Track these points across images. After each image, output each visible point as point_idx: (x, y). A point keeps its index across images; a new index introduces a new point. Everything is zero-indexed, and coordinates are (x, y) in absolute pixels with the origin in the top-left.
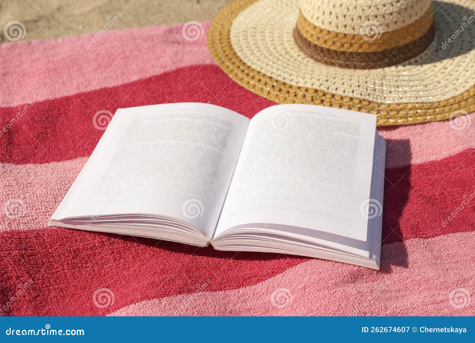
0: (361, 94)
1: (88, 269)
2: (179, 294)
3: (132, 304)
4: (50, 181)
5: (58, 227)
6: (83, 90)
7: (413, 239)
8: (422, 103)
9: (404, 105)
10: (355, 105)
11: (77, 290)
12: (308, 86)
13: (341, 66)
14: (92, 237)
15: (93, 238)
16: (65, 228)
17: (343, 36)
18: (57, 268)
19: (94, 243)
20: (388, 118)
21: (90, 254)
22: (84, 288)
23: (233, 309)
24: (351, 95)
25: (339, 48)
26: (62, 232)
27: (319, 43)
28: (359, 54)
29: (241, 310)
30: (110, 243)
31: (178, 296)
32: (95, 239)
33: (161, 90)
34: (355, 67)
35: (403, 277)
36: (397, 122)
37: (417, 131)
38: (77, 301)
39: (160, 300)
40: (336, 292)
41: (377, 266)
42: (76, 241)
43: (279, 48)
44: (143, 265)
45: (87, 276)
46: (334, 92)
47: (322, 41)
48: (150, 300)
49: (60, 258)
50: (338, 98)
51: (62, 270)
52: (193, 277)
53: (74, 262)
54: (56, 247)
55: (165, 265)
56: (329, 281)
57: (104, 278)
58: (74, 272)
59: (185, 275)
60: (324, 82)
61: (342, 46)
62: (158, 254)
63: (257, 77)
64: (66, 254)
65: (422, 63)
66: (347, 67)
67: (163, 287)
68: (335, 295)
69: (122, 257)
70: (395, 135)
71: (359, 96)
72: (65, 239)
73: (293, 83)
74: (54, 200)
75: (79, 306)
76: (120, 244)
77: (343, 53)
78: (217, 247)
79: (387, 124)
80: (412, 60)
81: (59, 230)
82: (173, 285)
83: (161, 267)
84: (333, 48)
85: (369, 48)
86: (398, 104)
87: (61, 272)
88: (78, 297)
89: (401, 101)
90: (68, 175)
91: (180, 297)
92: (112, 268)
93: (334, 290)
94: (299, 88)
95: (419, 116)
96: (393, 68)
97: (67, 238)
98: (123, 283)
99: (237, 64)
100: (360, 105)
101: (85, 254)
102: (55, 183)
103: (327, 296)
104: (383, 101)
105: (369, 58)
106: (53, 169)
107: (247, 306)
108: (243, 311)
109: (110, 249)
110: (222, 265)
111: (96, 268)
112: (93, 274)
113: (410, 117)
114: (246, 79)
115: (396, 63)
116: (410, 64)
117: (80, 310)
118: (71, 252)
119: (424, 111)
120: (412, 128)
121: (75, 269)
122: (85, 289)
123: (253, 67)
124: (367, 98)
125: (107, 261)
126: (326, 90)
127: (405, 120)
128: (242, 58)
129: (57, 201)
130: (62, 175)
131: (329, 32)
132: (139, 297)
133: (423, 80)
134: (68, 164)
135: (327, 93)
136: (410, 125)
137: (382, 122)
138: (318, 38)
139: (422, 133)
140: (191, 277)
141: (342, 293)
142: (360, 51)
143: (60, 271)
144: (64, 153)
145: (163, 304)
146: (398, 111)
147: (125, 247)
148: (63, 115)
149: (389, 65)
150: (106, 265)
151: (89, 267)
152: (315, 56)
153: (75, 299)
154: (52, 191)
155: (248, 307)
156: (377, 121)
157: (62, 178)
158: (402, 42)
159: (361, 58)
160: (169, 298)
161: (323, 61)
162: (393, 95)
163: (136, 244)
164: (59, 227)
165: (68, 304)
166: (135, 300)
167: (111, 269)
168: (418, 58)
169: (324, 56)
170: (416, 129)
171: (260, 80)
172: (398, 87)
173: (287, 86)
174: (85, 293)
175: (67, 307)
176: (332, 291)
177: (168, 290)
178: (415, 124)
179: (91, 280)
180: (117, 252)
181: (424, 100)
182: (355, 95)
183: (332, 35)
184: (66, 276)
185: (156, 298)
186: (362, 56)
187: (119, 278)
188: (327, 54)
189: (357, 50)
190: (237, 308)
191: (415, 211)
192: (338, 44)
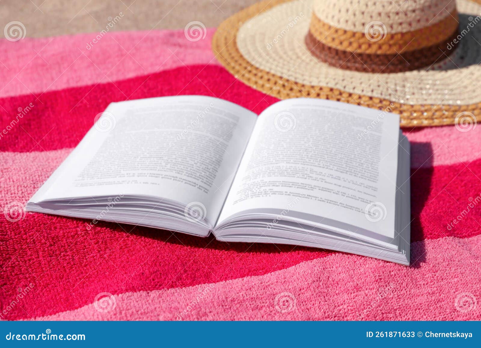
0: (381, 94)
1: (68, 258)
2: (171, 288)
3: (115, 295)
4: (30, 167)
5: (35, 212)
6: (73, 84)
7: (447, 237)
8: (449, 105)
9: (429, 107)
10: (375, 105)
11: (51, 280)
12: (323, 84)
13: (357, 70)
14: (74, 224)
15: (76, 225)
16: (43, 214)
17: (360, 35)
18: (31, 255)
19: (77, 231)
20: (412, 119)
21: (70, 242)
22: (60, 277)
23: (235, 297)
24: (370, 94)
25: (356, 49)
26: (40, 218)
27: (334, 45)
28: (378, 56)
29: (245, 298)
30: (95, 232)
31: (170, 290)
32: (78, 227)
33: (160, 87)
34: (373, 71)
35: (437, 277)
36: (422, 123)
37: (444, 133)
38: (50, 291)
39: (148, 293)
40: (356, 296)
41: (407, 261)
42: (55, 228)
43: (290, 53)
44: (131, 256)
45: (65, 265)
46: (351, 91)
47: (337, 42)
48: (136, 292)
49: (35, 245)
50: (355, 97)
51: (36, 258)
52: (189, 271)
53: (51, 250)
54: (31, 233)
55: (158, 257)
56: (349, 282)
57: (85, 268)
58: (51, 260)
59: (180, 268)
60: (341, 82)
61: (360, 47)
62: (150, 245)
63: (266, 77)
64: (43, 241)
65: (447, 68)
66: (365, 70)
67: (153, 280)
68: (355, 300)
69: (108, 248)
70: (419, 137)
71: (379, 96)
72: (42, 225)
73: (306, 83)
74: (33, 186)
75: (52, 297)
76: (106, 233)
77: (360, 55)
78: (220, 237)
79: (410, 125)
80: (436, 66)
81: (36, 216)
82: (165, 279)
83: (153, 259)
84: (349, 49)
85: (389, 50)
86: (422, 105)
87: (35, 260)
88: (52, 286)
89: (425, 103)
90: (51, 163)
91: (172, 290)
92: (95, 258)
93: (355, 294)
94: (313, 87)
95: (447, 118)
96: (415, 73)
97: (45, 224)
98: (107, 273)
99: (244, 65)
100: (380, 105)
101: (65, 242)
102: (35, 169)
103: (346, 301)
104: (406, 102)
105: (389, 61)
106: (35, 159)
107: (253, 294)
108: (247, 299)
109: (94, 239)
110: (224, 259)
111: (76, 258)
112: (72, 263)
113: (436, 118)
114: (254, 79)
115: (419, 68)
116: (433, 69)
117: (53, 301)
118: (48, 239)
119: (451, 113)
120: (438, 130)
121: (51, 257)
122: (62, 278)
123: (262, 68)
124: (387, 97)
125: (90, 250)
126: (342, 89)
127: (431, 121)
128: (249, 60)
129: (36, 186)
130: (44, 163)
131: (345, 32)
132: (124, 288)
133: (448, 85)
134: (51, 154)
135: (344, 92)
136: (436, 127)
137: (404, 123)
138: (333, 39)
139: (450, 135)
140: (187, 271)
141: (364, 298)
142: (379, 52)
143: (33, 259)
144: (48, 144)
145: (152, 297)
146: (422, 112)
147: (113, 237)
148: (50, 109)
149: (411, 69)
150: (88, 255)
151: (68, 255)
152: (330, 60)
153: (48, 290)
154: (31, 177)
155: (253, 296)
156: (400, 121)
157: (43, 165)
158: (425, 44)
159: (380, 60)
160: (159, 292)
161: (338, 65)
162: (416, 96)
163: (125, 234)
164: (37, 213)
165: (39, 294)
166: (119, 291)
167: (95, 260)
168: (442, 64)
169: (340, 59)
170: (443, 131)
171: (269, 80)
172: (421, 89)
173: (299, 86)
174: (61, 283)
175: (38, 297)
176: (353, 295)
177: (159, 284)
178: (442, 126)
179: (70, 270)
180: (102, 242)
181: (451, 102)
182: (375, 95)
183: (348, 35)
184: (41, 264)
185: (144, 291)
186: (381, 58)
187: (103, 268)
188: (342, 56)
189: (376, 51)
190: (241, 296)
191: (448, 210)
192: (355, 45)
